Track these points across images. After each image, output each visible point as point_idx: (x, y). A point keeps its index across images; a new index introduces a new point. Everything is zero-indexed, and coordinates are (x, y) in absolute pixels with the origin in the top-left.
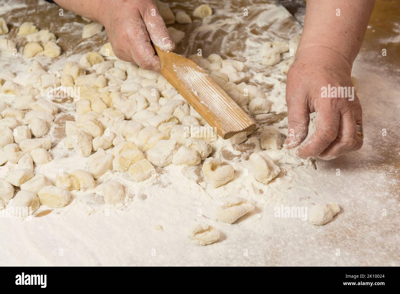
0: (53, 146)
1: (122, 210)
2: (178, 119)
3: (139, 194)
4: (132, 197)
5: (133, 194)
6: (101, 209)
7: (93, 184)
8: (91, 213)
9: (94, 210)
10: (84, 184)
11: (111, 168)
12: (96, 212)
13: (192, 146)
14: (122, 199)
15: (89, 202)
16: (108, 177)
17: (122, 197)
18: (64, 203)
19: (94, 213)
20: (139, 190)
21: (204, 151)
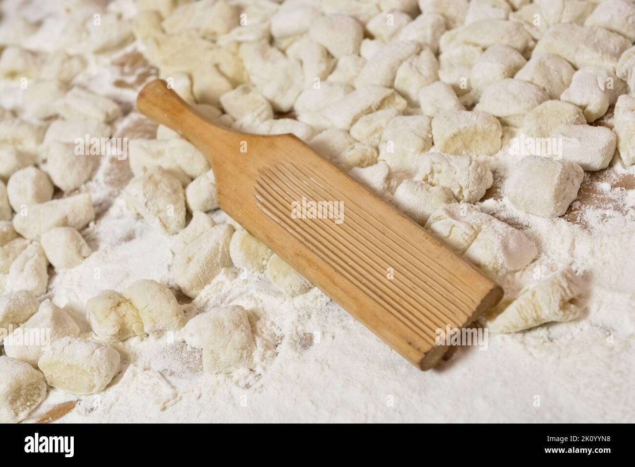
0: (100, 211)
1: (247, 386)
2: (404, 96)
3: (294, 333)
4: (273, 345)
5: (278, 334)
6: (193, 391)
7: (175, 318)
8: (168, 405)
9: (176, 395)
10: (153, 320)
11: (228, 263)
12: (181, 399)
13: (432, 177)
14: (245, 355)
15: (167, 370)
16: (220, 291)
17: (245, 351)
18: (99, 382)
19: (176, 403)
20: (293, 323)
21: (467, 187)
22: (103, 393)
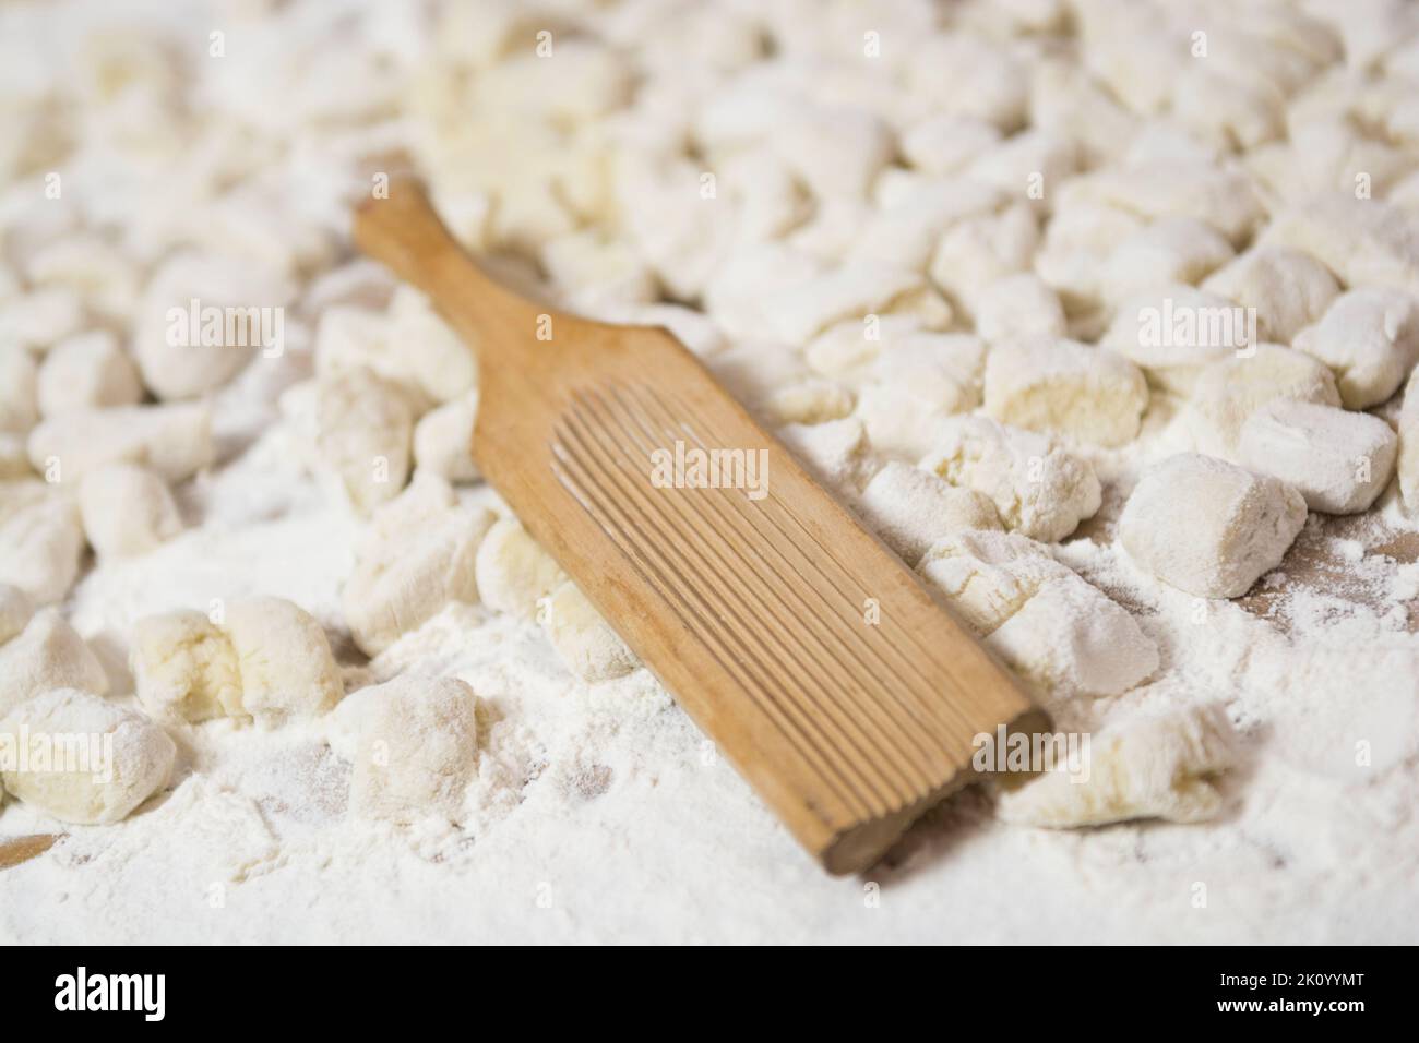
0: (229, 452)
1: (437, 858)
2: (949, 298)
3: (572, 760)
4: (516, 780)
5: (537, 757)
6: (315, 850)
7: (314, 687)
8: (252, 870)
9: (274, 853)
10: (266, 684)
11: (468, 594)
12: (284, 863)
13: (958, 468)
14: (445, 788)
15: (273, 799)
16: (437, 650)
18: (113, 798)
19: (271, 870)
20: (572, 738)
21: (1032, 502)
22: (120, 825)
